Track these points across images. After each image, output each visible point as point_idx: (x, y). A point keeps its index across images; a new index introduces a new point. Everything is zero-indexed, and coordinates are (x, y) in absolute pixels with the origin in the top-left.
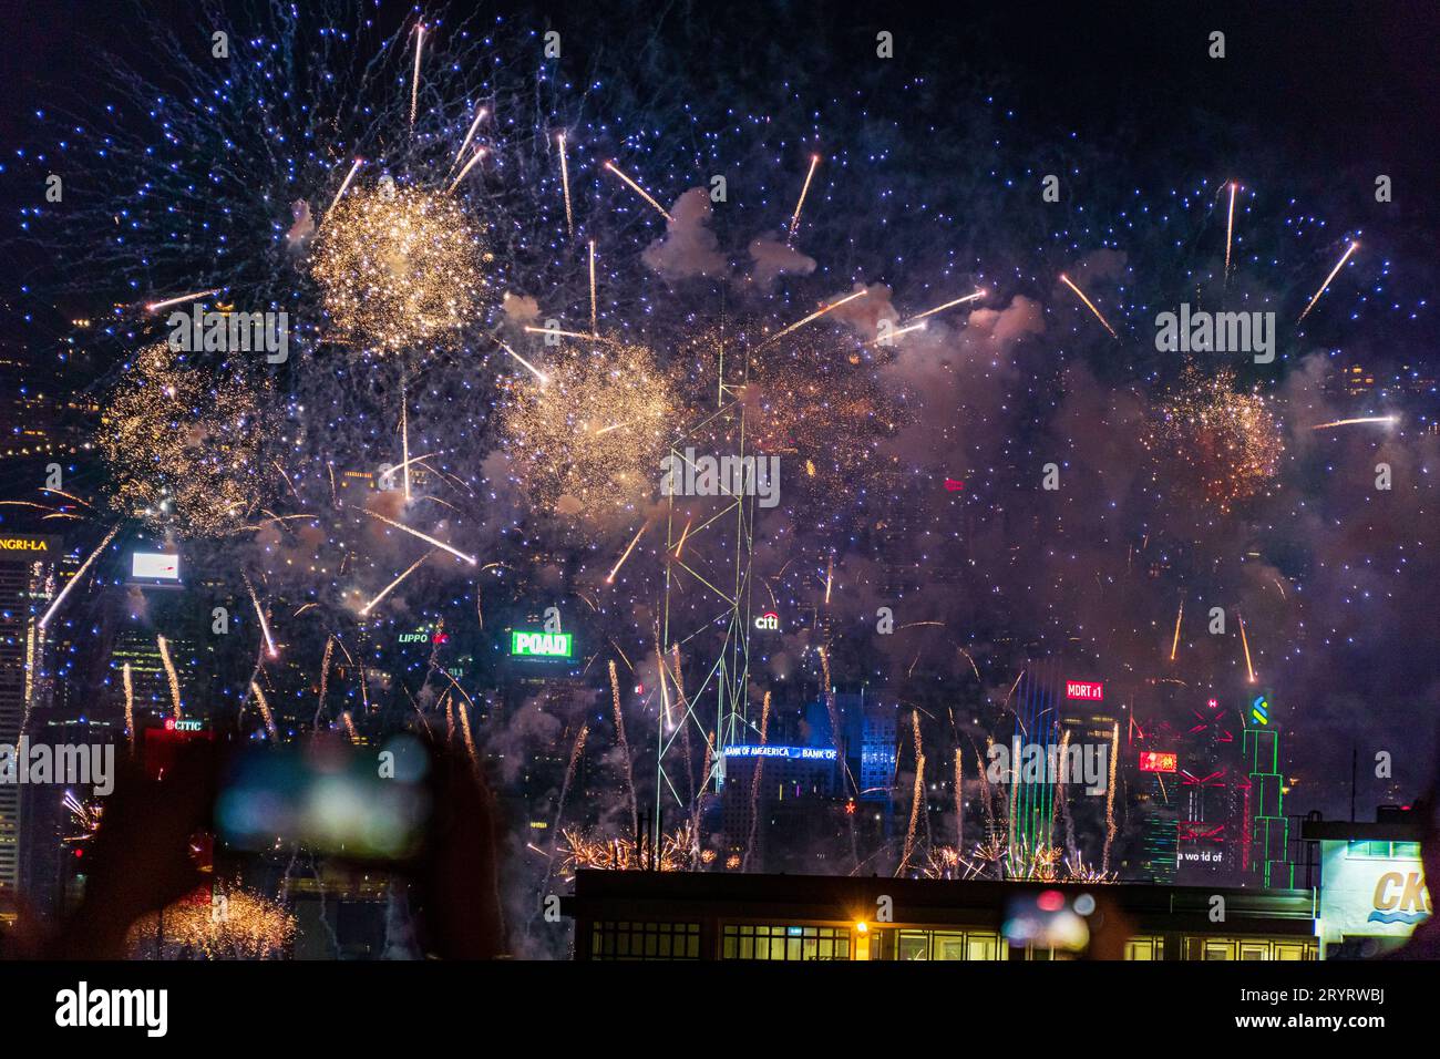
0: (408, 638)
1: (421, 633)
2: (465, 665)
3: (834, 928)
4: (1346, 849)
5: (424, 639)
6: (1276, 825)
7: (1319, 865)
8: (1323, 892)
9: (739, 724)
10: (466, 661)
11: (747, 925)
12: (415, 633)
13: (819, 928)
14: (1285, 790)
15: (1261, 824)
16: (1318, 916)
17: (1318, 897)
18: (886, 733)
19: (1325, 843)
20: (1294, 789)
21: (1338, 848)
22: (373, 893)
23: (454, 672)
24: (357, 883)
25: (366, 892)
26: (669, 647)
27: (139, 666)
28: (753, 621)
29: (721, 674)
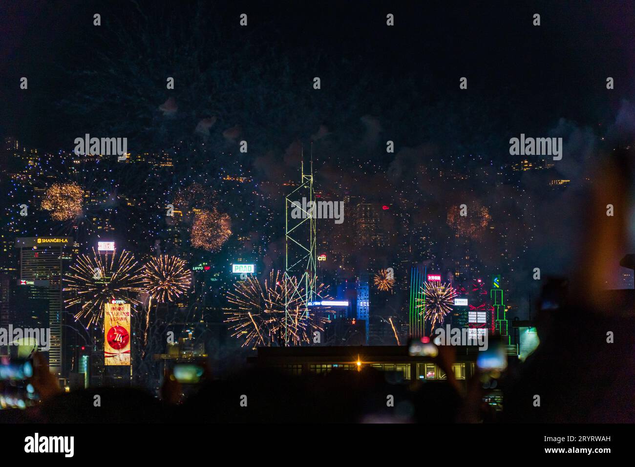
0: (196, 268)
1: (200, 266)
2: (217, 277)
3: (349, 365)
4: (528, 330)
5: (202, 268)
6: (504, 323)
7: (518, 336)
8: (521, 345)
9: (314, 295)
10: (217, 275)
11: (319, 364)
12: (198, 266)
13: (344, 365)
14: (506, 310)
15: (498, 322)
16: (519, 354)
17: (519, 347)
18: (365, 295)
19: (521, 328)
20: (509, 310)
21: (525, 330)
22: (187, 358)
23: (212, 280)
24: (181, 355)
25: (185, 358)
26: (288, 268)
27: (102, 281)
28: (317, 258)
29: (307, 277)
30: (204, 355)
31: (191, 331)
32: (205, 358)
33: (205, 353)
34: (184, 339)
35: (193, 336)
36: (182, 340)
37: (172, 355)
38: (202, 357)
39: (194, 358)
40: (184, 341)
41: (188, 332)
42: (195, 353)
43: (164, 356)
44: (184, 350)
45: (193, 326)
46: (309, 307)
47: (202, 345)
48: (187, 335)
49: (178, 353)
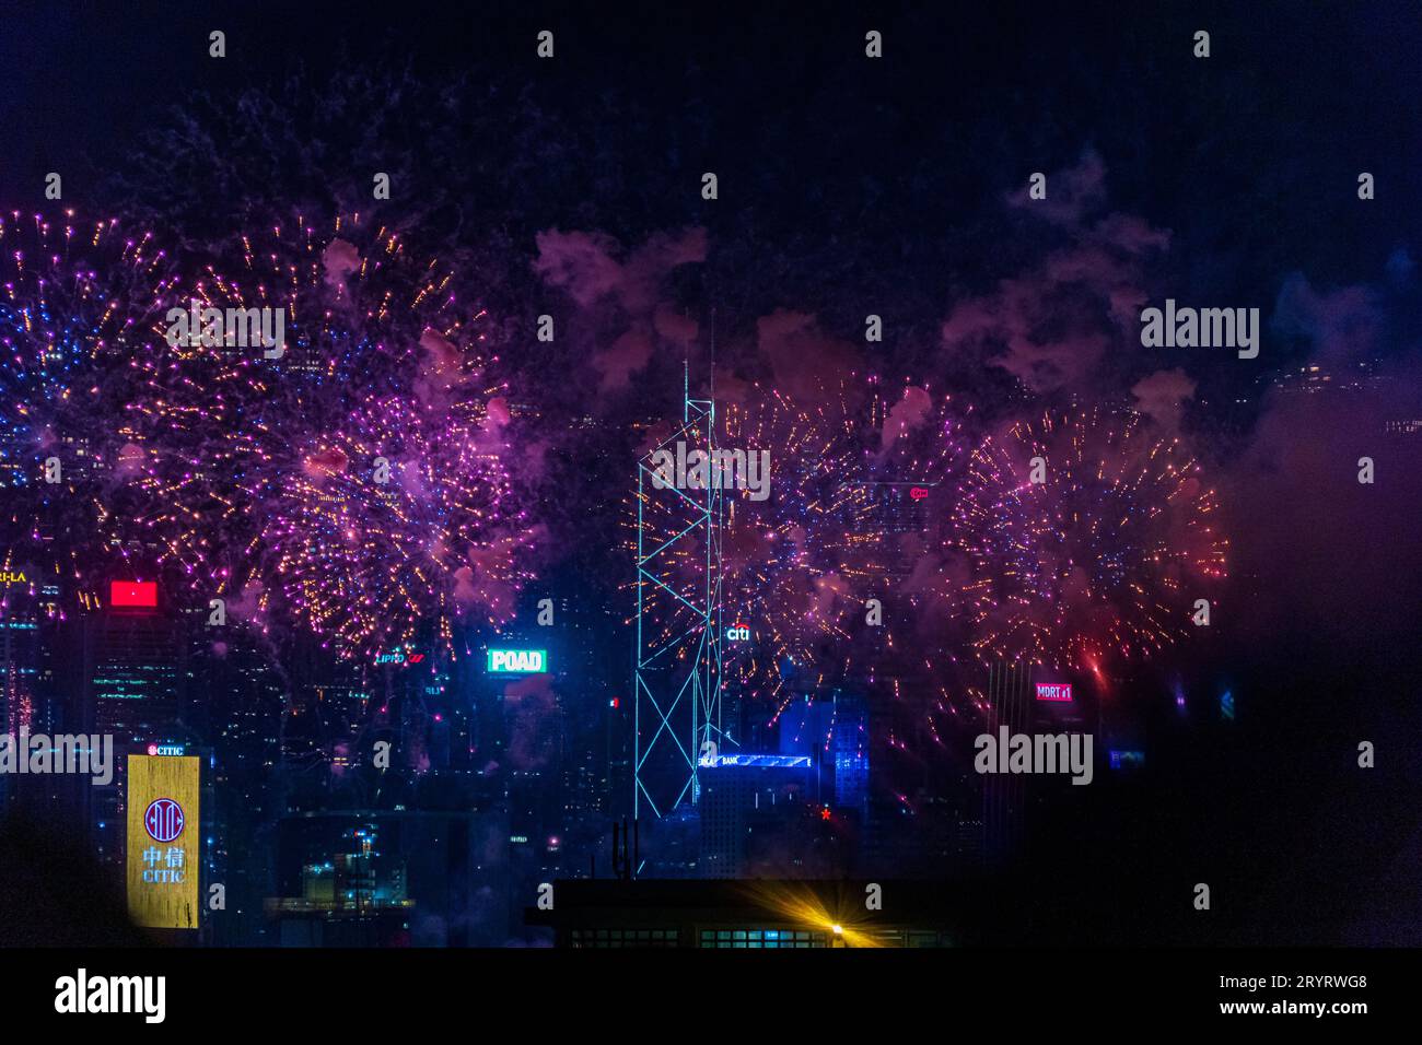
0: (385, 659)
1: (397, 654)
2: (442, 683)
5: (401, 659)
9: (714, 735)
10: (443, 680)
11: (725, 930)
12: (391, 654)
22: (358, 910)
23: (430, 691)
24: (340, 901)
25: (350, 911)
26: (643, 660)
27: (121, 693)
28: (724, 632)
29: (695, 686)
30: (405, 903)
31: (368, 835)
32: (407, 909)
33: (408, 898)
34: (349, 857)
35: (374, 847)
36: (345, 860)
37: (315, 902)
38: (398, 908)
39: (375, 910)
40: (349, 862)
41: (362, 838)
42: (379, 895)
43: (291, 904)
44: (349, 887)
45: (374, 821)
46: (702, 770)
47: (400, 877)
48: (356, 845)
49: (332, 895)
